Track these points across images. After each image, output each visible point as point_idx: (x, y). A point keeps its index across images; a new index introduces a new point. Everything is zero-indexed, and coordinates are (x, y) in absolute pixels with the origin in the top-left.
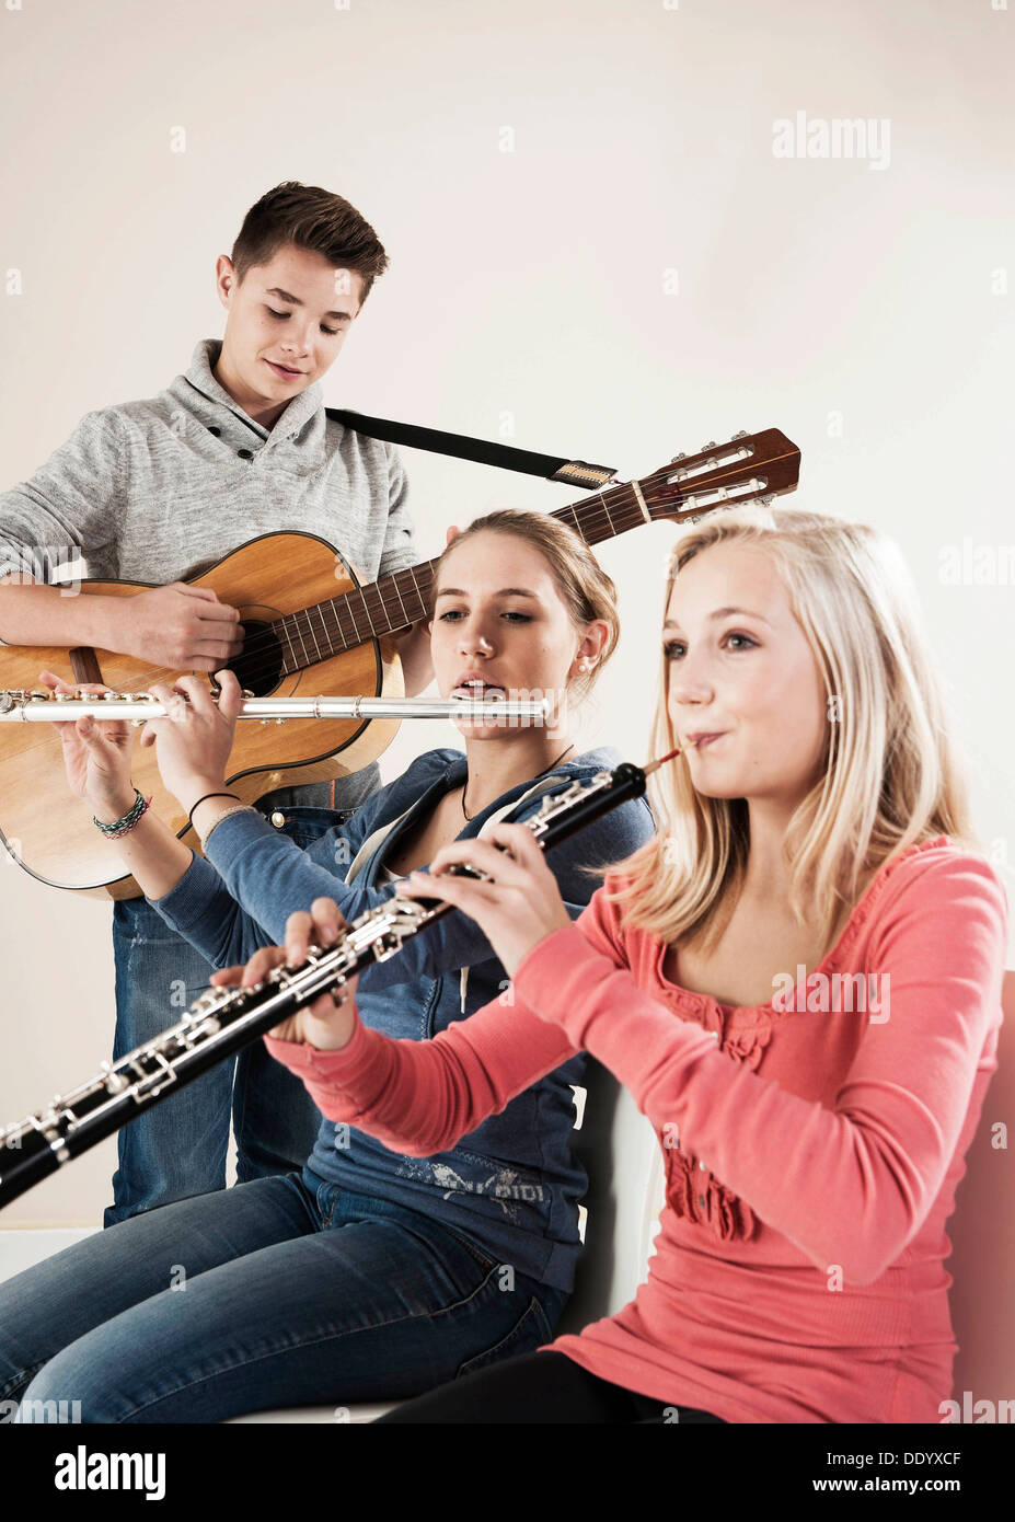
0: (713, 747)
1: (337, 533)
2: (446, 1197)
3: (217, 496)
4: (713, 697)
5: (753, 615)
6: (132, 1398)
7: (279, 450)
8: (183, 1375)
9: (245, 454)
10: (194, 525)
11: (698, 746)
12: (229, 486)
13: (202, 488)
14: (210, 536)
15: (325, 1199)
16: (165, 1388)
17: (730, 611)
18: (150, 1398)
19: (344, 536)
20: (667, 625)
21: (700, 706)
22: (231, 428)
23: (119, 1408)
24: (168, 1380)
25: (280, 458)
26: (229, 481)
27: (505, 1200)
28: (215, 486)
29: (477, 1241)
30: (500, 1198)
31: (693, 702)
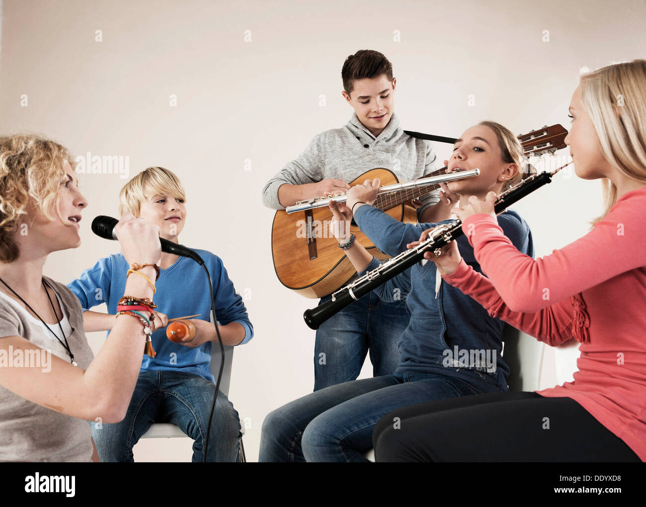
1: (402, 172)
2: (457, 370)
3: (356, 160)
6: (349, 428)
7: (379, 144)
8: (367, 421)
9: (366, 146)
10: (347, 170)
12: (360, 157)
13: (351, 158)
14: (352, 174)
15: (407, 377)
16: (361, 426)
18: (356, 429)
19: (405, 173)
22: (363, 137)
23: (344, 432)
24: (362, 423)
25: (379, 147)
26: (361, 155)
27: (481, 372)
28: (356, 157)
29: (468, 384)
30: (478, 371)
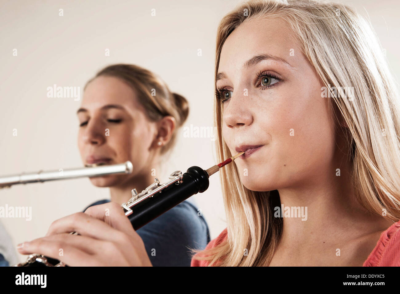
0: (254, 156)
4: (253, 120)
5: (277, 59)
11: (244, 156)
17: (260, 58)
20: (218, 76)
21: (244, 127)
31: (239, 124)
